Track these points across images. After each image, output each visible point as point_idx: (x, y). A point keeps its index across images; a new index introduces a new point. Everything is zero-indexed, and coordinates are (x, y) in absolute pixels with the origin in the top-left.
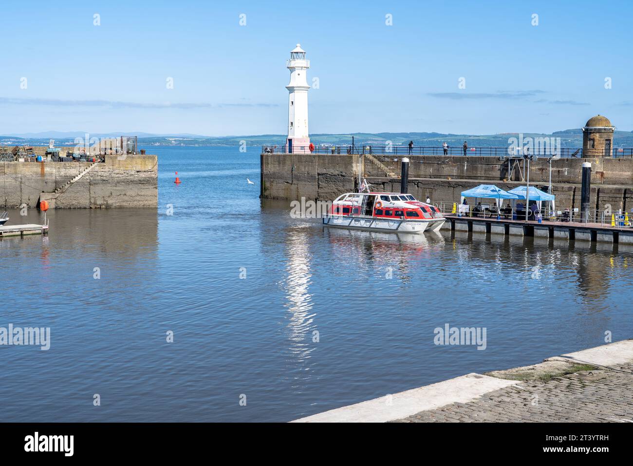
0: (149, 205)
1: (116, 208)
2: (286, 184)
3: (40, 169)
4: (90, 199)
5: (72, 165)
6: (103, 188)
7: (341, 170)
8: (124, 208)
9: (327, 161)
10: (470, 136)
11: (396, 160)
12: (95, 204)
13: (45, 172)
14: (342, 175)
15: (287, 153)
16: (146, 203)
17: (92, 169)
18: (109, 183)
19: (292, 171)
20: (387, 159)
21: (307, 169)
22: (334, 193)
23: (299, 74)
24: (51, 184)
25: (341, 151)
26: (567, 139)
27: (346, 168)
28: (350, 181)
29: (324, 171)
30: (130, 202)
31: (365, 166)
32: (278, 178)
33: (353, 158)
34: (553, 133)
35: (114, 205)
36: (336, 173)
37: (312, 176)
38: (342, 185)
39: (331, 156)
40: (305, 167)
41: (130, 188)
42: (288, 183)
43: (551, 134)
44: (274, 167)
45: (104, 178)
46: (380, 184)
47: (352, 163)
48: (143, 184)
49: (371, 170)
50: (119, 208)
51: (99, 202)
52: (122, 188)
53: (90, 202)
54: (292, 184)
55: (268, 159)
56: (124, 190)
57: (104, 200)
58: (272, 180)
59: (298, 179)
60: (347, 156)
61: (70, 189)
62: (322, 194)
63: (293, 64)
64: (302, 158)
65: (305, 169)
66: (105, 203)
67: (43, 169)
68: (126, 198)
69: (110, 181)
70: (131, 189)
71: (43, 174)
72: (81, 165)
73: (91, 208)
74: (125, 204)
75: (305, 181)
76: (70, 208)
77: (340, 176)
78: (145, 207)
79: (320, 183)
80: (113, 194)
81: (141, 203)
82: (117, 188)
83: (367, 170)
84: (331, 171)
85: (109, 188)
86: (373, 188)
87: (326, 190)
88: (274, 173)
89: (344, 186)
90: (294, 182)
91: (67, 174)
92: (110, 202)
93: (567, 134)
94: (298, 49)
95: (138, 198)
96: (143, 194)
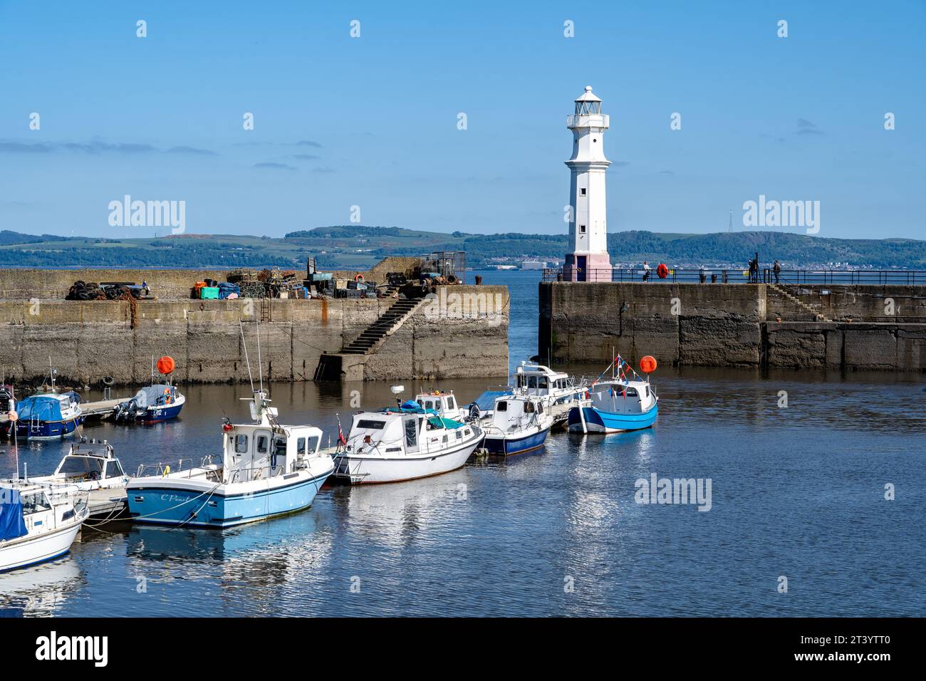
0: (497, 374)
1: (450, 378)
2: (606, 336)
3: (321, 312)
4: (414, 364)
5: (368, 304)
6: (433, 343)
7: (732, 309)
8: (461, 378)
9: (700, 295)
10: (98, 241)
11: (826, 292)
12: (421, 372)
13: (328, 317)
14: (733, 319)
15: (575, 280)
16: (493, 369)
17: (418, 310)
18: (442, 335)
19: (621, 312)
20: (806, 291)
21: (654, 308)
22: (717, 349)
23: (595, 141)
24: (336, 338)
25: (729, 277)
26: (319, 248)
27: (743, 306)
28: (753, 329)
29: (695, 312)
30: (471, 368)
31: (768, 303)
32: (588, 325)
33: (760, 289)
34: (287, 236)
35: (449, 374)
36: (723, 315)
37: (666, 322)
38: (735, 335)
39: (710, 286)
40: (650, 306)
41: (471, 343)
42: (609, 334)
43: (283, 236)
44: (577, 306)
45: (435, 327)
46: (818, 333)
47: (758, 297)
48: (488, 336)
49: (781, 311)
50: (455, 379)
51: (427, 369)
52: (460, 344)
53: (414, 369)
54: (619, 336)
55: (562, 292)
56: (463, 347)
57: (434, 366)
58: (571, 329)
59: (634, 326)
60: (746, 286)
61: (386, 348)
62: (690, 353)
63: (583, 122)
64: (645, 290)
65: (650, 310)
66: (436, 370)
67: (325, 311)
68: (466, 362)
69: (443, 332)
70: (473, 345)
71: (325, 321)
72: (381, 303)
73: (414, 379)
74: (464, 372)
75: (650, 330)
76: (385, 380)
77: (730, 321)
78: (493, 376)
79: (686, 333)
80: (447, 355)
81: (486, 369)
82: (453, 344)
83: (773, 309)
84: (711, 312)
85: (440, 344)
86: (802, 340)
87: (699, 346)
88: (578, 318)
89: (738, 338)
90: (625, 332)
91: (361, 321)
92: (442, 368)
93: (318, 238)
94: (589, 96)
95: (482, 361)
96: (489, 353)
